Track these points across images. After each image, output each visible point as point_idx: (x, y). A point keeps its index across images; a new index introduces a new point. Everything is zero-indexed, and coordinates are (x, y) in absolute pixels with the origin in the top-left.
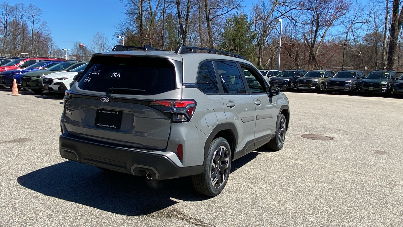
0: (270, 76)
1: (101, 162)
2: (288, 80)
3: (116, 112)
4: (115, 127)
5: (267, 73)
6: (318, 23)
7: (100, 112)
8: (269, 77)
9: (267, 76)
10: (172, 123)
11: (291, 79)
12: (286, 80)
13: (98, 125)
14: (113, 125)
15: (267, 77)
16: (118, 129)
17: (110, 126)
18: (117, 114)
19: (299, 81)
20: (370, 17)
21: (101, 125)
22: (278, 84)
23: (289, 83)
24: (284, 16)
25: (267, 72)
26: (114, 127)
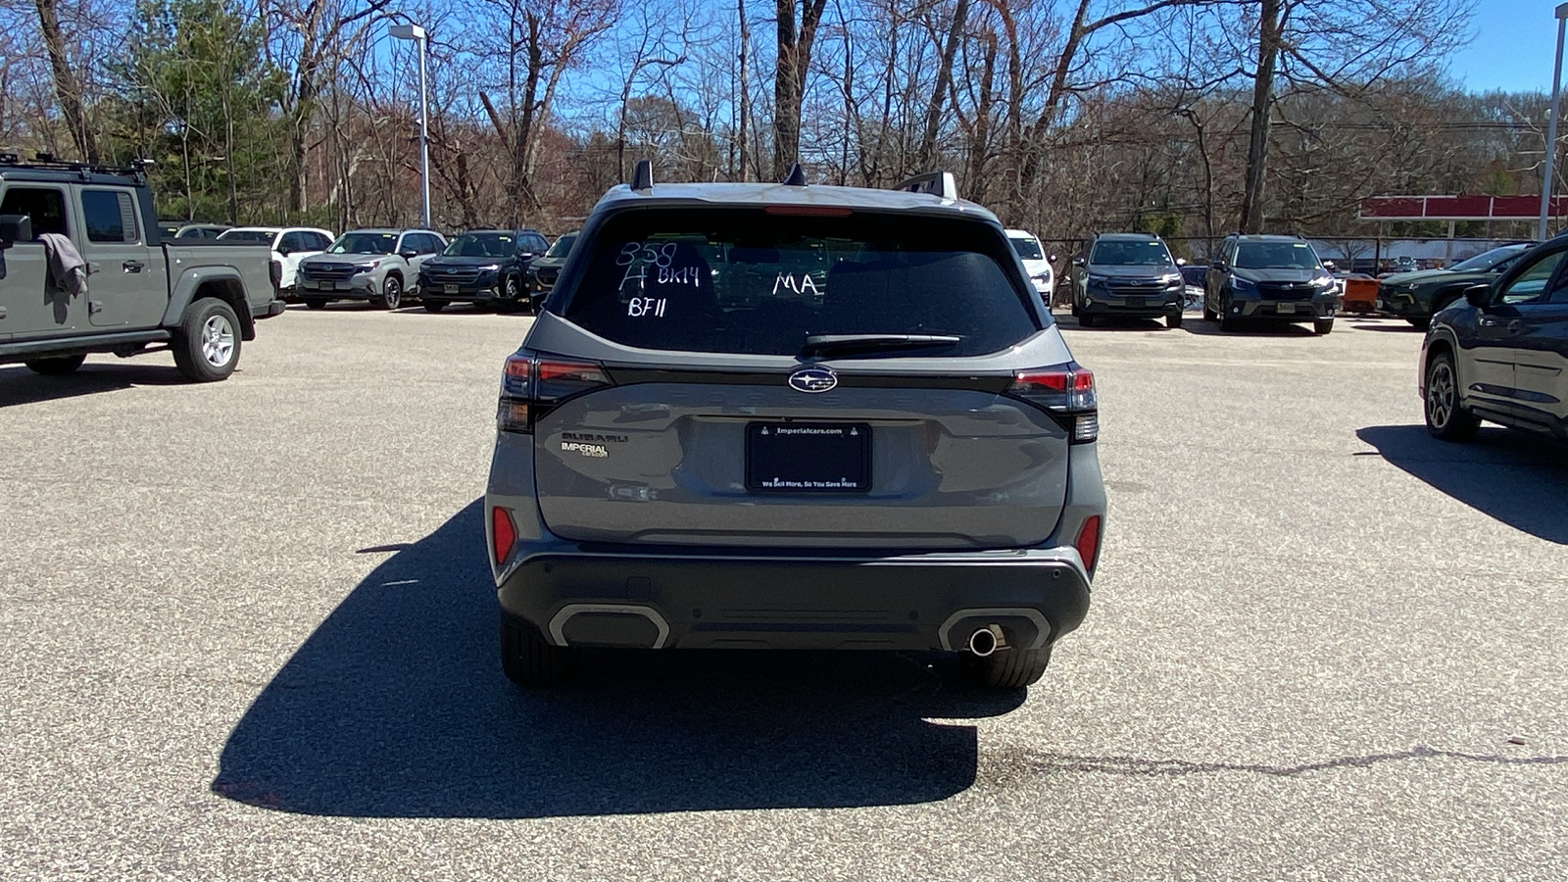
0: (413, 256)
1: (791, 628)
2: (495, 267)
3: (847, 427)
4: (855, 485)
5: (397, 240)
6: (535, 53)
7: (765, 432)
8: (406, 256)
9: (400, 254)
10: (1075, 447)
11: (505, 266)
12: (489, 268)
13: (765, 484)
14: (844, 479)
15: (403, 259)
16: (865, 488)
17: (828, 484)
18: (854, 433)
19: (538, 272)
20: (687, 43)
21: (783, 484)
22: (461, 287)
23: (501, 278)
24: (381, 13)
25: (398, 237)
26: (849, 485)
